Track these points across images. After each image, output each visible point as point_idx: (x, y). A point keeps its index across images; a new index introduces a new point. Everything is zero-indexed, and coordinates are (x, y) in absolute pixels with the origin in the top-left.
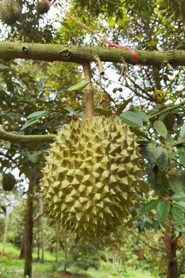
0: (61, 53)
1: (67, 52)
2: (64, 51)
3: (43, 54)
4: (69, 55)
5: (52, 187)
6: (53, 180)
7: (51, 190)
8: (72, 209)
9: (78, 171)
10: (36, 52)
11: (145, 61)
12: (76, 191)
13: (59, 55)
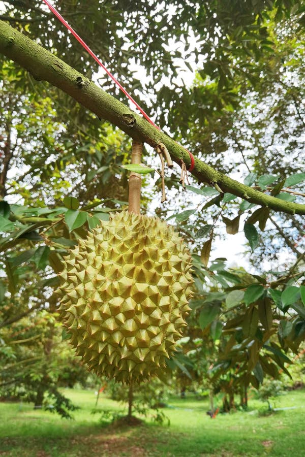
0: (124, 115)
1: (132, 118)
2: (129, 115)
3: (101, 102)
4: (132, 123)
5: (109, 304)
6: (111, 294)
7: (105, 309)
8: (133, 341)
9: (155, 289)
10: (93, 95)
11: (200, 171)
12: (148, 316)
13: (121, 116)
